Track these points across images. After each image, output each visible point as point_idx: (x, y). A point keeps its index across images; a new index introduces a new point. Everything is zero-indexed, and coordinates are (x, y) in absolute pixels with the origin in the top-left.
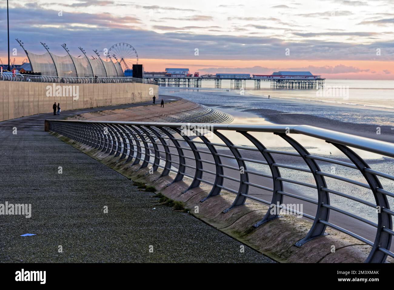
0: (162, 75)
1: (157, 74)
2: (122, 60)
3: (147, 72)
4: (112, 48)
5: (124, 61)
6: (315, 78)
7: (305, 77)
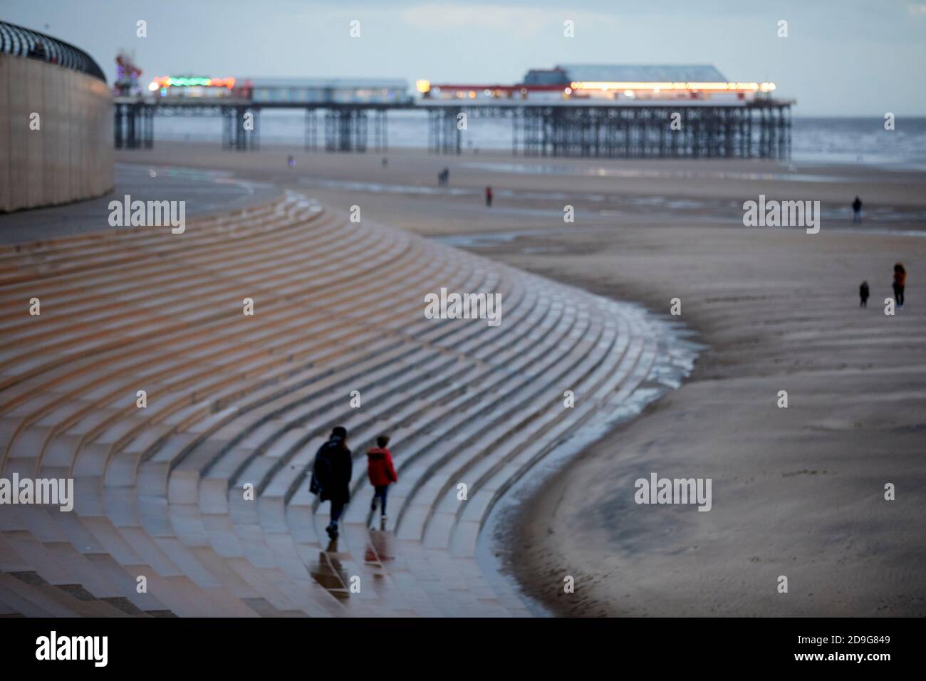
6: (741, 96)
7: (694, 95)
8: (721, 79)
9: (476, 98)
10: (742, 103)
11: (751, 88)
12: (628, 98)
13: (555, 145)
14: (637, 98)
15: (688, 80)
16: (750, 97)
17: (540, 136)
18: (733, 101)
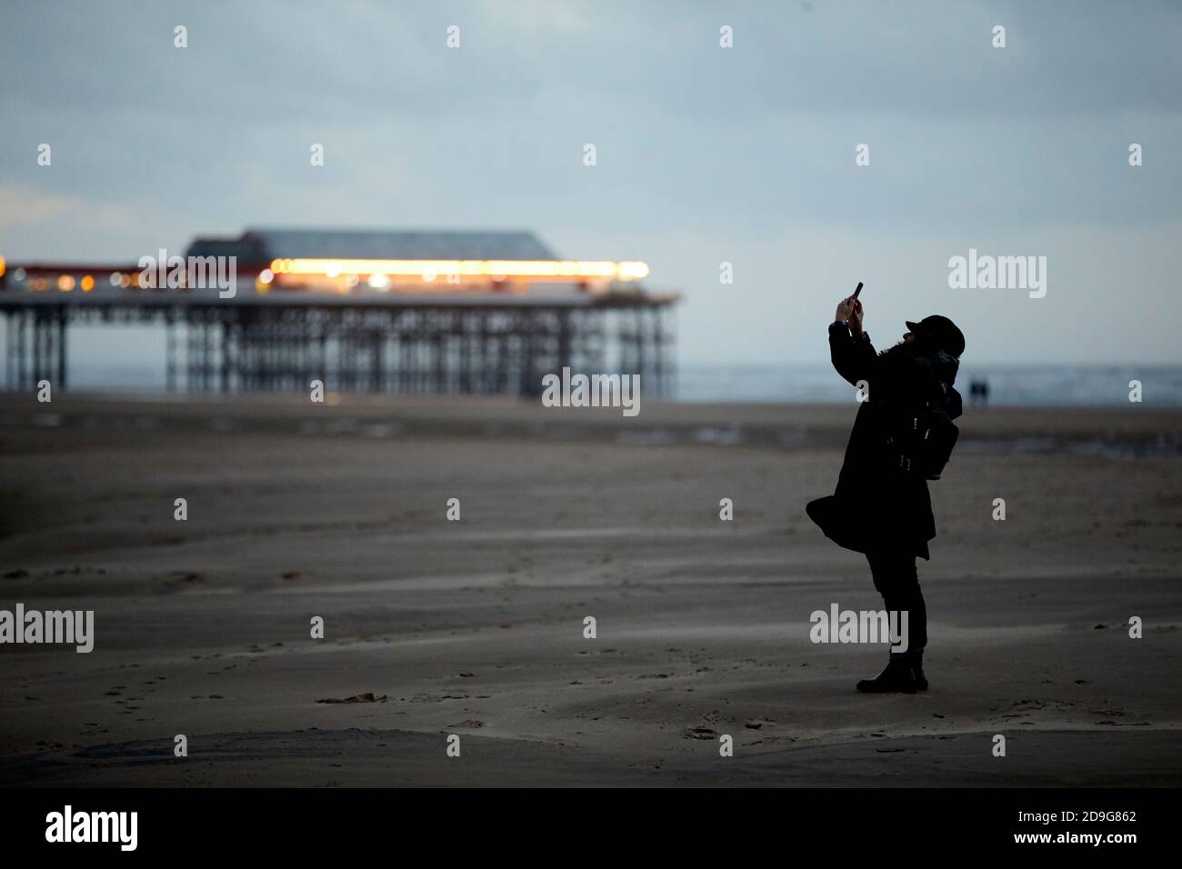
6: (583, 285)
7: (498, 286)
8: (544, 254)
9: (94, 289)
10: (582, 298)
11: (603, 272)
12: (375, 290)
13: (244, 374)
14: (394, 290)
15: (486, 256)
16: (599, 287)
17: (217, 359)
18: (569, 296)
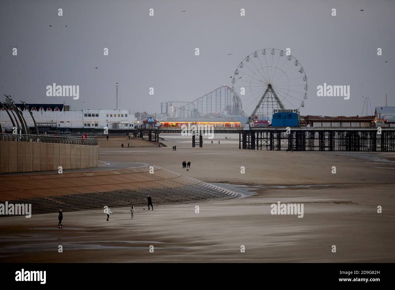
0: (363, 124)
1: (351, 121)
2: (270, 90)
3: (326, 117)
4: (245, 62)
5: (273, 91)
